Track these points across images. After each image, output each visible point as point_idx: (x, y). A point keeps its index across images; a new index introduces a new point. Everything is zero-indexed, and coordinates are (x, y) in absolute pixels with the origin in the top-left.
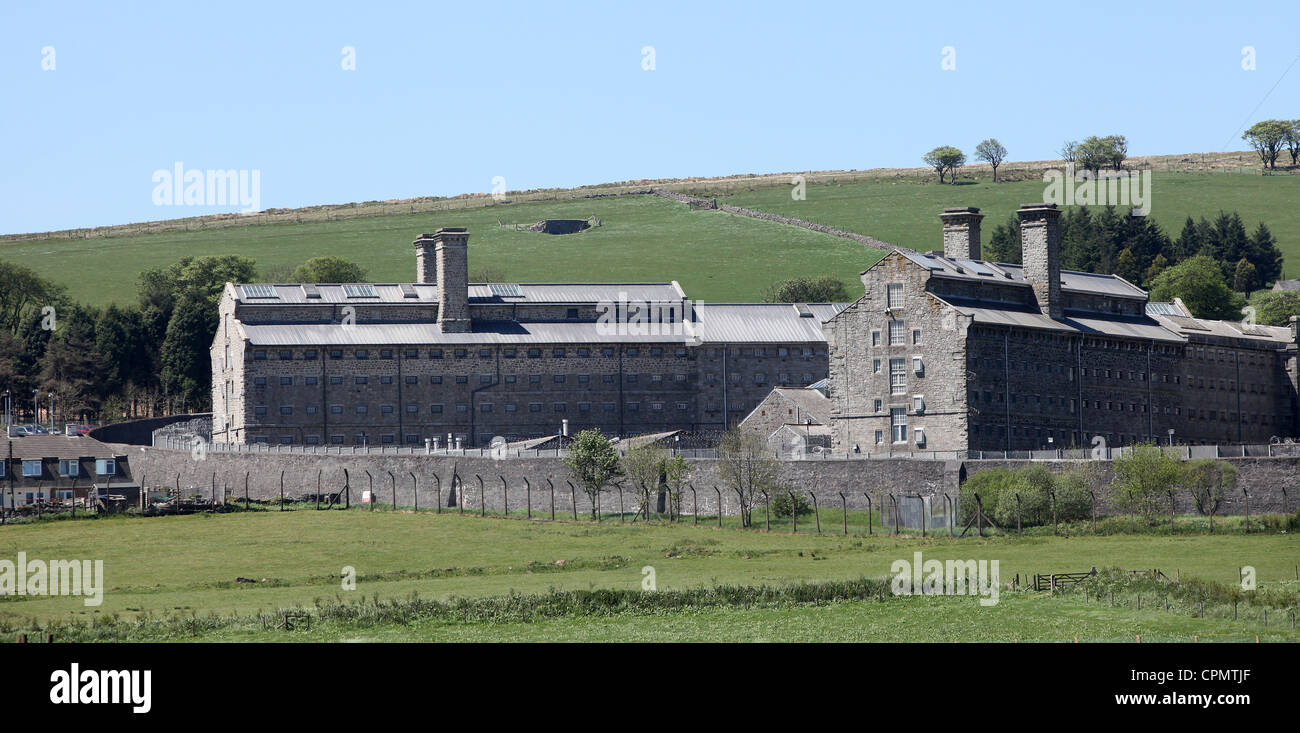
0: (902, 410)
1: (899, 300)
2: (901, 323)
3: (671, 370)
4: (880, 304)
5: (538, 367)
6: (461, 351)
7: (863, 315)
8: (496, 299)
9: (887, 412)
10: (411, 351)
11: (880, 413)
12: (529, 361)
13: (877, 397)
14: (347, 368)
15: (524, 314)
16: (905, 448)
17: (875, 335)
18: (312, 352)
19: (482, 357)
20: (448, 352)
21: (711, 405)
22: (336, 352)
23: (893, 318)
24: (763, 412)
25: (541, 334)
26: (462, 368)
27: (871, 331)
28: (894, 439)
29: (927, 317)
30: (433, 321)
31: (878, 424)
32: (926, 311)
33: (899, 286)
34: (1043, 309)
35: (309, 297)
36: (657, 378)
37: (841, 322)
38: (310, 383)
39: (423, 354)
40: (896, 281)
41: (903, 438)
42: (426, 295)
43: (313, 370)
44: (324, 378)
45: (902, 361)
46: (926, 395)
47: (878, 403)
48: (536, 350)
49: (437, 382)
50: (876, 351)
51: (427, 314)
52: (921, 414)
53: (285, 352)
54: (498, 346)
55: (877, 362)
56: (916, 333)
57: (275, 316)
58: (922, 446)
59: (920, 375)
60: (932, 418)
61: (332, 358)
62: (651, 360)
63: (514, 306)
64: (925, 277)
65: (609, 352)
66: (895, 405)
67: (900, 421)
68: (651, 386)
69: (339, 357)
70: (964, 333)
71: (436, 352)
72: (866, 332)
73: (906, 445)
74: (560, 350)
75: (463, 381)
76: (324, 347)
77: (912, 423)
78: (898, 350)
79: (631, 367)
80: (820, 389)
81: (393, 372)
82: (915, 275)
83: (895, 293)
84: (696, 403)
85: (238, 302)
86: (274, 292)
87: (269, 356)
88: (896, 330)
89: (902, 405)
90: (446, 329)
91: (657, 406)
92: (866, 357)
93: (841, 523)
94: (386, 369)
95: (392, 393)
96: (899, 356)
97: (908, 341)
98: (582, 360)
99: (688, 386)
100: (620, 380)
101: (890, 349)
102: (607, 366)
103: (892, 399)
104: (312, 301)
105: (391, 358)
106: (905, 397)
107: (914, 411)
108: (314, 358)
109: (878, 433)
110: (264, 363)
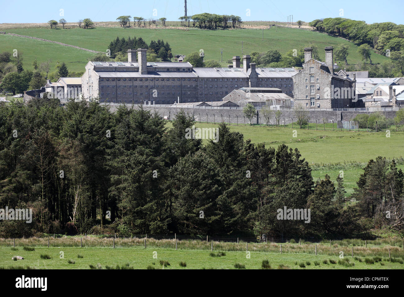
0: (314, 98)
1: (313, 71)
2: (313, 77)
3: (192, 84)
4: (308, 72)
5: (163, 83)
6: (147, 79)
7: (303, 75)
8: (151, 66)
9: (310, 99)
10: (135, 79)
11: (307, 99)
12: (161, 82)
13: (307, 95)
14: (121, 83)
15: (157, 70)
16: (314, 108)
17: (306, 79)
18: (114, 79)
19: (151, 81)
20: (143, 79)
21: (201, 93)
22: (119, 79)
23: (311, 75)
24: (230, 96)
25: (163, 75)
26: (146, 83)
27: (305, 78)
28: (311, 105)
29: (321, 75)
30: (138, 71)
31: (307, 101)
32: (320, 74)
33: (313, 68)
34: (331, 73)
35: (110, 65)
36: (189, 86)
37: (297, 76)
38: (113, 87)
39: (138, 80)
40: (312, 66)
41: (314, 105)
42: (135, 65)
43: (114, 83)
44: (116, 85)
45: (314, 86)
46: (320, 95)
47: (307, 96)
48: (163, 79)
49: (142, 87)
50: (306, 83)
51: (136, 70)
52: (319, 99)
53: (108, 79)
54: (155, 78)
55: (307, 86)
56: (317, 79)
57: (102, 70)
58: (319, 107)
59: (319, 89)
60: (322, 100)
61: (118, 81)
62: (188, 82)
63: (156, 68)
64: (320, 65)
65: (179, 80)
66: (311, 97)
67: (312, 101)
68: (188, 88)
69: (120, 80)
70: (330, 79)
71: (141, 79)
72: (304, 79)
73: (314, 107)
74: (168, 79)
75: (147, 87)
76: (116, 78)
77: (316, 101)
78: (312, 83)
79: (184, 83)
80: (243, 90)
81: (131, 84)
82: (317, 65)
83: (312, 69)
84: (197, 92)
85: (94, 66)
86: (101, 63)
87: (104, 80)
88: (312, 78)
89: (313, 97)
90: (142, 74)
91: (189, 93)
92: (304, 85)
93: (323, 127)
94: (130, 84)
95: (131, 89)
96: (313, 85)
97: (315, 81)
98: (173, 82)
99: (196, 88)
100: (181, 86)
101: (310, 83)
102: (178, 83)
103: (311, 95)
104: (111, 66)
105: (131, 81)
106: (314, 95)
107: (317, 98)
108: (114, 81)
109: (307, 104)
110: (103, 82)
